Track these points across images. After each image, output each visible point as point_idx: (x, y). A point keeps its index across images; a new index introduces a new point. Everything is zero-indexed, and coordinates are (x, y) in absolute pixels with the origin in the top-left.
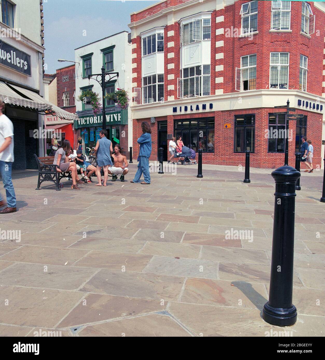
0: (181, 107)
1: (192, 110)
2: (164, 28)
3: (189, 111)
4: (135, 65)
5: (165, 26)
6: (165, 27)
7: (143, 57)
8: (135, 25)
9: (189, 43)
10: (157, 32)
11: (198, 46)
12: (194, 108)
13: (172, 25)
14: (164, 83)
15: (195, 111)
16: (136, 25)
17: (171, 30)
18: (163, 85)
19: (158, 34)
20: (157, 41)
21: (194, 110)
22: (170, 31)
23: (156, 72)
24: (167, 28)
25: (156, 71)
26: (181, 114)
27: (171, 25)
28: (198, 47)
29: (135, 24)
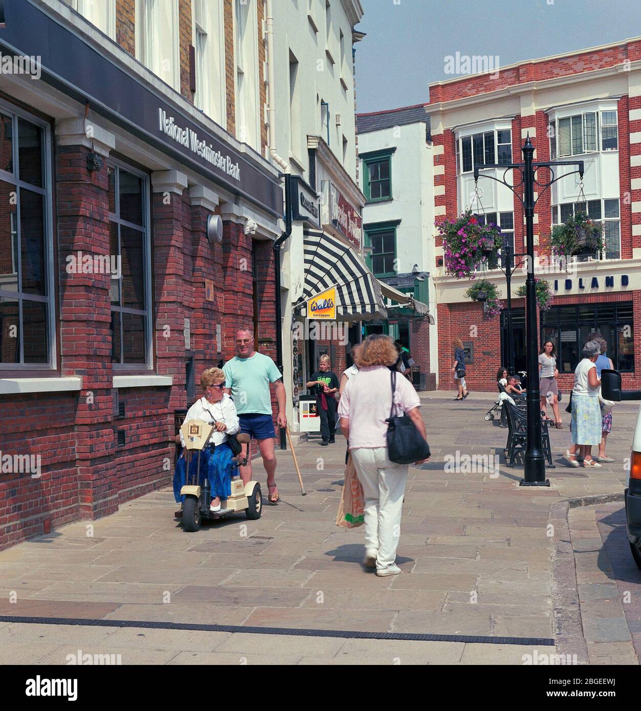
0: (556, 282)
1: (581, 287)
2: (512, 120)
3: (575, 290)
4: (441, 190)
5: (515, 116)
6: (514, 118)
7: (463, 175)
8: (441, 109)
9: (572, 156)
10: (497, 128)
11: (593, 161)
12: (587, 282)
13: (531, 117)
14: (513, 230)
15: (588, 289)
16: (445, 109)
17: (529, 127)
18: (512, 234)
19: (498, 131)
20: (498, 146)
21: (586, 288)
22: (527, 127)
23: (497, 209)
24: (519, 122)
25: (496, 204)
26: (557, 295)
27: (528, 116)
28: (593, 163)
29: (443, 107)
